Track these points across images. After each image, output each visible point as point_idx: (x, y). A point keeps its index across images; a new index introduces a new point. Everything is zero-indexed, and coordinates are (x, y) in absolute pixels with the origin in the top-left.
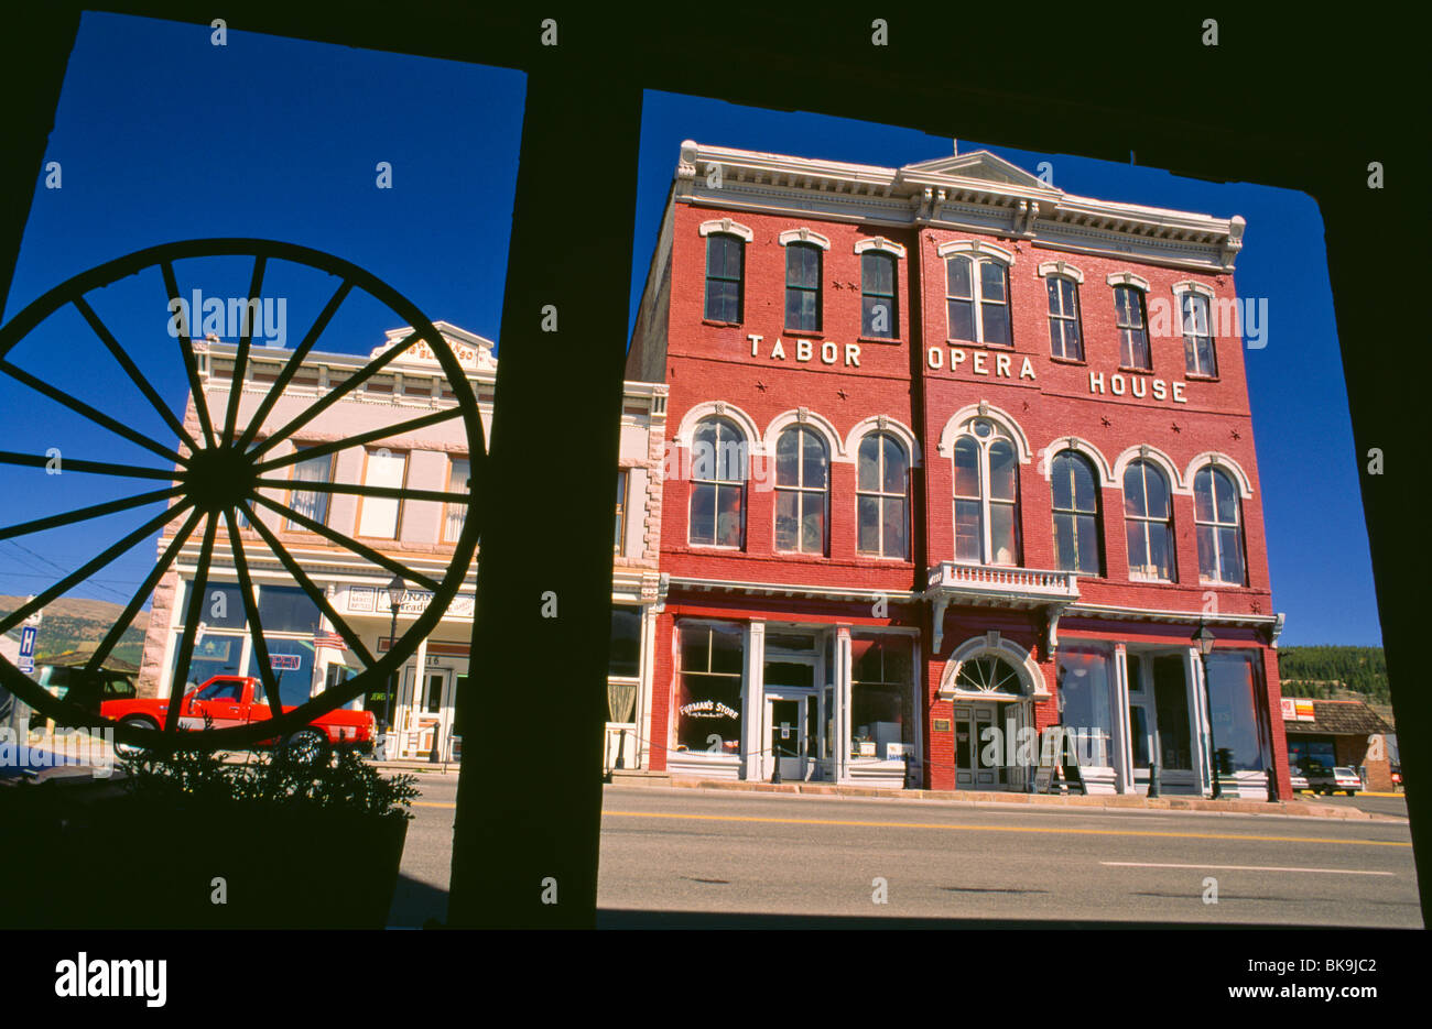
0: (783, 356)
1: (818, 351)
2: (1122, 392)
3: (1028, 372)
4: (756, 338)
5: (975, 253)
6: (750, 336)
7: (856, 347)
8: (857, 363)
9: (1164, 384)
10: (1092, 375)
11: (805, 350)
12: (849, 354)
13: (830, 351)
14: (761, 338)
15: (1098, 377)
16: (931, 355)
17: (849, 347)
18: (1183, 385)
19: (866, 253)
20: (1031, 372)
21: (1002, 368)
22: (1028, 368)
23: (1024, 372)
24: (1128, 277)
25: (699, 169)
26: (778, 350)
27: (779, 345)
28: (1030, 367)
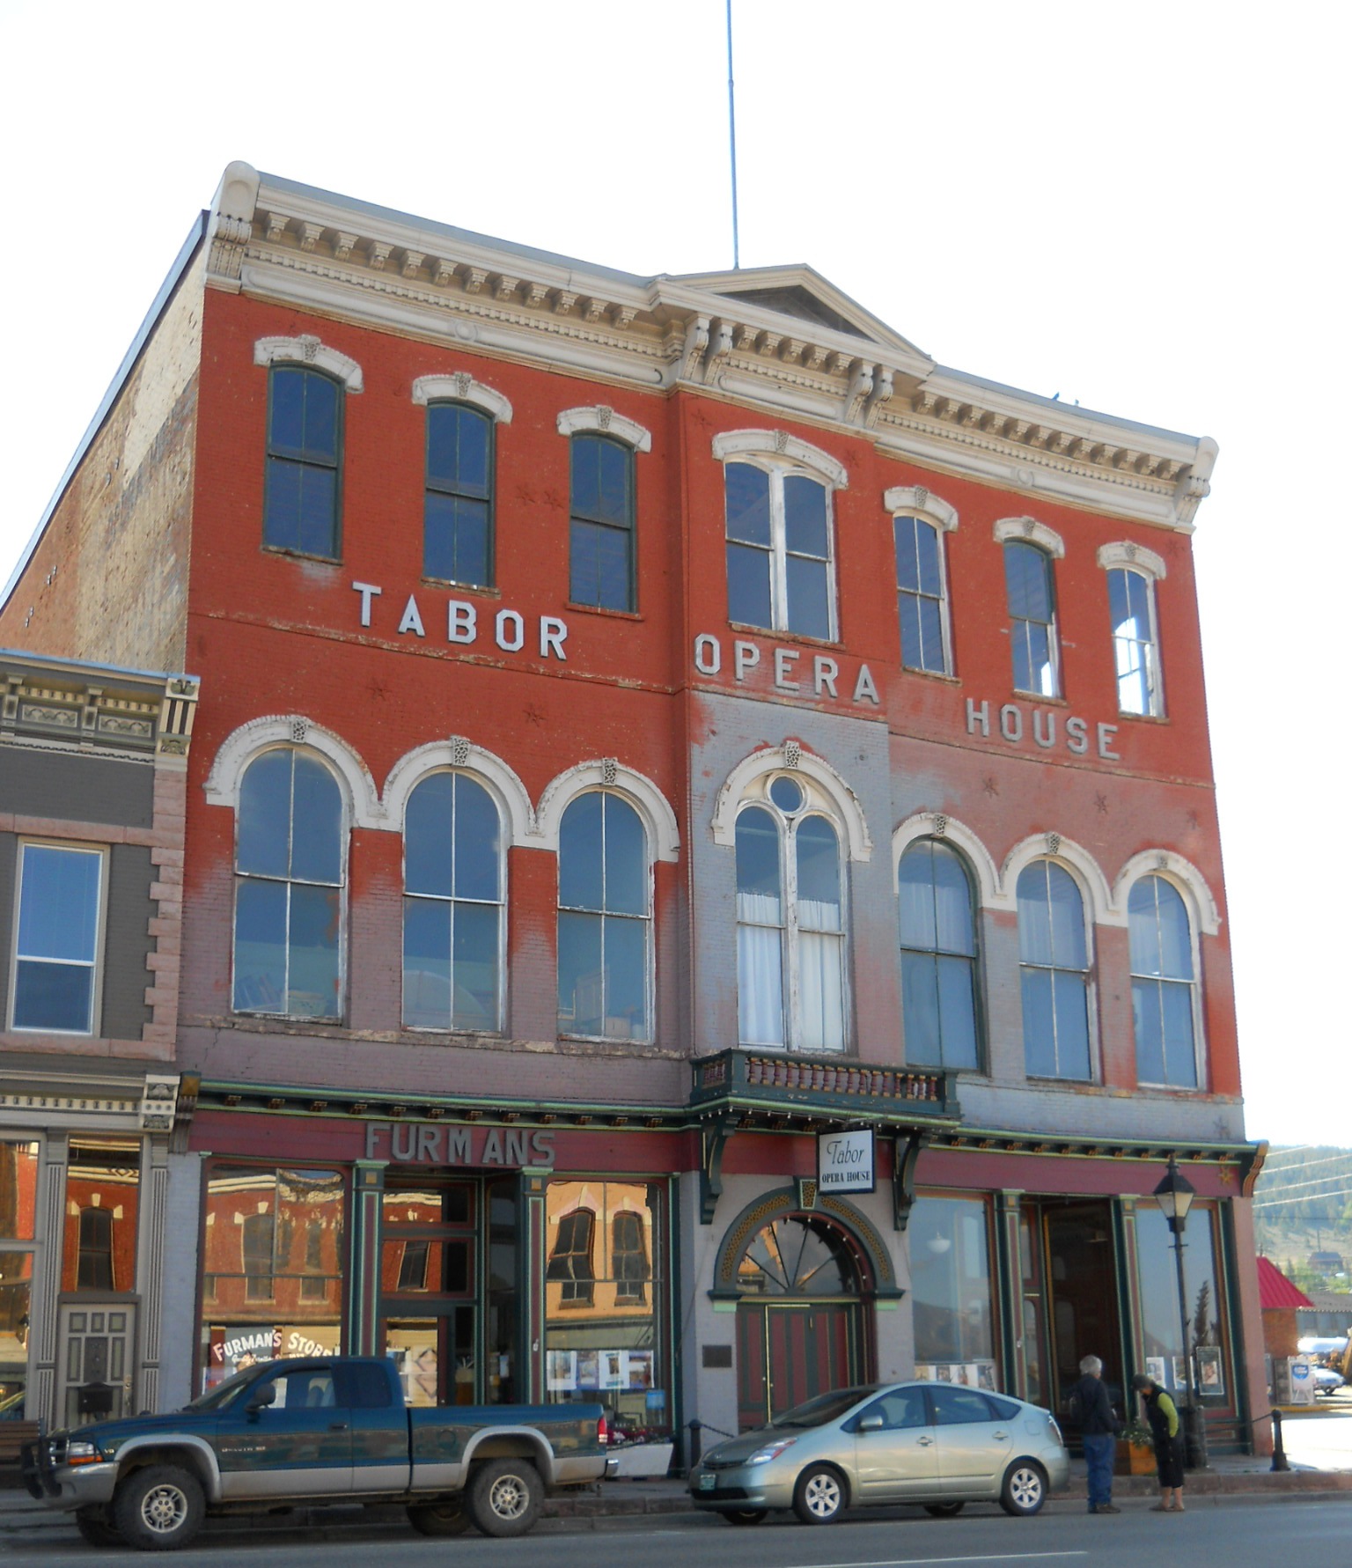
0: (421, 631)
1: (484, 625)
2: (1016, 737)
3: (866, 691)
4: (368, 590)
5: (775, 457)
6: (357, 585)
7: (558, 622)
8: (560, 654)
9: (1084, 726)
10: (971, 702)
11: (462, 622)
12: (545, 636)
13: (509, 628)
14: (378, 590)
15: (978, 708)
16: (699, 648)
17: (545, 621)
18: (1114, 728)
19: (579, 436)
20: (871, 690)
21: (824, 681)
22: (866, 684)
23: (860, 690)
24: (1029, 528)
25: (261, 221)
26: (411, 618)
27: (412, 608)
28: (870, 682)
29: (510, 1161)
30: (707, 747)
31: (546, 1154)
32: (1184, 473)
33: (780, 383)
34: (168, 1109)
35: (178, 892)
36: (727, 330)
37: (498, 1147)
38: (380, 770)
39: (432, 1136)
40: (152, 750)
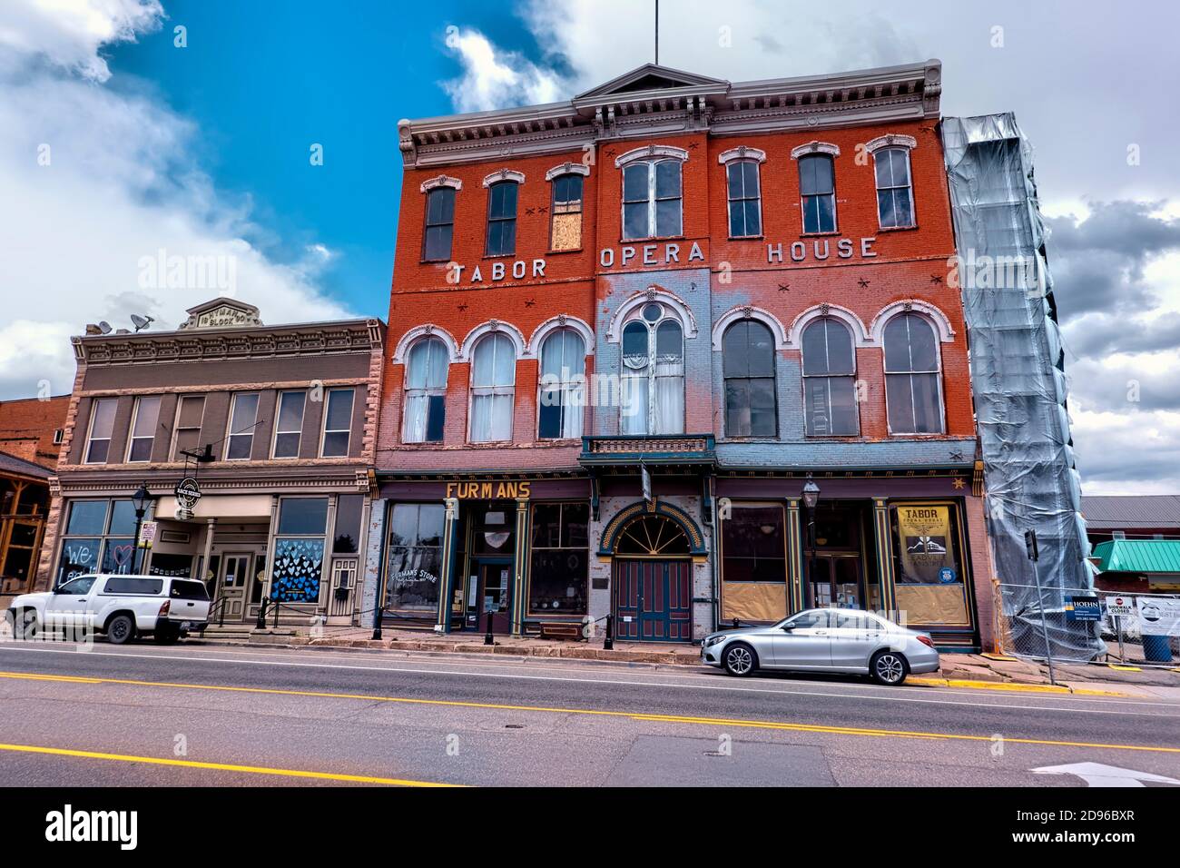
0: (480, 279)
1: (508, 269)
2: (803, 257)
3: (696, 255)
4: (459, 268)
5: (651, 158)
6: (454, 267)
7: (542, 260)
8: (542, 273)
9: (850, 242)
10: (770, 246)
11: (498, 271)
12: (535, 268)
13: (519, 268)
14: (464, 267)
15: (775, 248)
16: (603, 255)
17: (534, 262)
18: (870, 240)
19: (556, 179)
20: (700, 254)
21: (671, 256)
22: (696, 252)
23: (692, 255)
24: (815, 146)
25: (416, 140)
26: (477, 274)
27: (477, 270)
28: (699, 250)
29: (508, 496)
30: (607, 300)
31: (525, 492)
32: (920, 86)
33: (652, 124)
34: (366, 483)
35: (377, 400)
36: (611, 110)
37: (504, 491)
38: (460, 340)
39: (474, 487)
40: (369, 348)
